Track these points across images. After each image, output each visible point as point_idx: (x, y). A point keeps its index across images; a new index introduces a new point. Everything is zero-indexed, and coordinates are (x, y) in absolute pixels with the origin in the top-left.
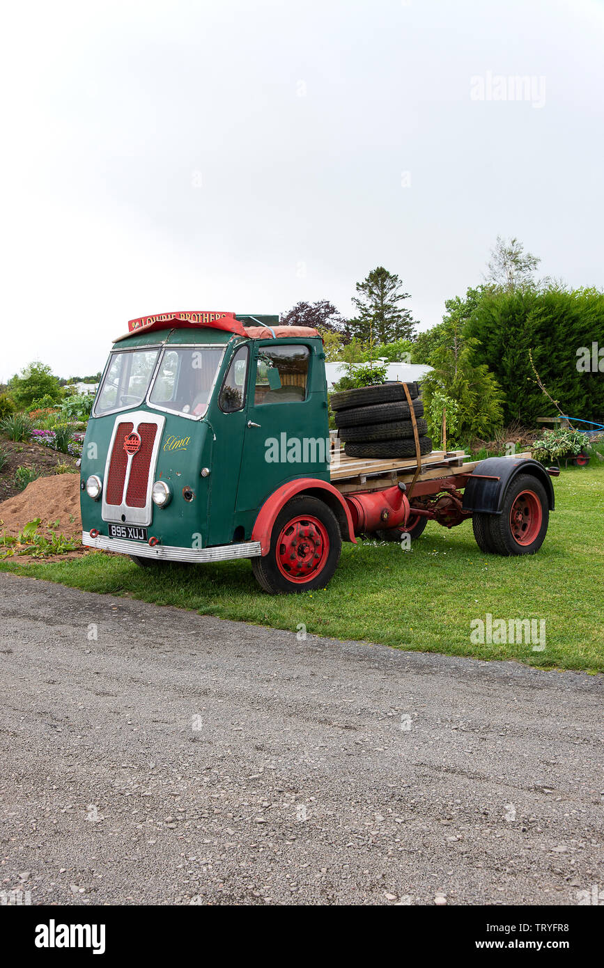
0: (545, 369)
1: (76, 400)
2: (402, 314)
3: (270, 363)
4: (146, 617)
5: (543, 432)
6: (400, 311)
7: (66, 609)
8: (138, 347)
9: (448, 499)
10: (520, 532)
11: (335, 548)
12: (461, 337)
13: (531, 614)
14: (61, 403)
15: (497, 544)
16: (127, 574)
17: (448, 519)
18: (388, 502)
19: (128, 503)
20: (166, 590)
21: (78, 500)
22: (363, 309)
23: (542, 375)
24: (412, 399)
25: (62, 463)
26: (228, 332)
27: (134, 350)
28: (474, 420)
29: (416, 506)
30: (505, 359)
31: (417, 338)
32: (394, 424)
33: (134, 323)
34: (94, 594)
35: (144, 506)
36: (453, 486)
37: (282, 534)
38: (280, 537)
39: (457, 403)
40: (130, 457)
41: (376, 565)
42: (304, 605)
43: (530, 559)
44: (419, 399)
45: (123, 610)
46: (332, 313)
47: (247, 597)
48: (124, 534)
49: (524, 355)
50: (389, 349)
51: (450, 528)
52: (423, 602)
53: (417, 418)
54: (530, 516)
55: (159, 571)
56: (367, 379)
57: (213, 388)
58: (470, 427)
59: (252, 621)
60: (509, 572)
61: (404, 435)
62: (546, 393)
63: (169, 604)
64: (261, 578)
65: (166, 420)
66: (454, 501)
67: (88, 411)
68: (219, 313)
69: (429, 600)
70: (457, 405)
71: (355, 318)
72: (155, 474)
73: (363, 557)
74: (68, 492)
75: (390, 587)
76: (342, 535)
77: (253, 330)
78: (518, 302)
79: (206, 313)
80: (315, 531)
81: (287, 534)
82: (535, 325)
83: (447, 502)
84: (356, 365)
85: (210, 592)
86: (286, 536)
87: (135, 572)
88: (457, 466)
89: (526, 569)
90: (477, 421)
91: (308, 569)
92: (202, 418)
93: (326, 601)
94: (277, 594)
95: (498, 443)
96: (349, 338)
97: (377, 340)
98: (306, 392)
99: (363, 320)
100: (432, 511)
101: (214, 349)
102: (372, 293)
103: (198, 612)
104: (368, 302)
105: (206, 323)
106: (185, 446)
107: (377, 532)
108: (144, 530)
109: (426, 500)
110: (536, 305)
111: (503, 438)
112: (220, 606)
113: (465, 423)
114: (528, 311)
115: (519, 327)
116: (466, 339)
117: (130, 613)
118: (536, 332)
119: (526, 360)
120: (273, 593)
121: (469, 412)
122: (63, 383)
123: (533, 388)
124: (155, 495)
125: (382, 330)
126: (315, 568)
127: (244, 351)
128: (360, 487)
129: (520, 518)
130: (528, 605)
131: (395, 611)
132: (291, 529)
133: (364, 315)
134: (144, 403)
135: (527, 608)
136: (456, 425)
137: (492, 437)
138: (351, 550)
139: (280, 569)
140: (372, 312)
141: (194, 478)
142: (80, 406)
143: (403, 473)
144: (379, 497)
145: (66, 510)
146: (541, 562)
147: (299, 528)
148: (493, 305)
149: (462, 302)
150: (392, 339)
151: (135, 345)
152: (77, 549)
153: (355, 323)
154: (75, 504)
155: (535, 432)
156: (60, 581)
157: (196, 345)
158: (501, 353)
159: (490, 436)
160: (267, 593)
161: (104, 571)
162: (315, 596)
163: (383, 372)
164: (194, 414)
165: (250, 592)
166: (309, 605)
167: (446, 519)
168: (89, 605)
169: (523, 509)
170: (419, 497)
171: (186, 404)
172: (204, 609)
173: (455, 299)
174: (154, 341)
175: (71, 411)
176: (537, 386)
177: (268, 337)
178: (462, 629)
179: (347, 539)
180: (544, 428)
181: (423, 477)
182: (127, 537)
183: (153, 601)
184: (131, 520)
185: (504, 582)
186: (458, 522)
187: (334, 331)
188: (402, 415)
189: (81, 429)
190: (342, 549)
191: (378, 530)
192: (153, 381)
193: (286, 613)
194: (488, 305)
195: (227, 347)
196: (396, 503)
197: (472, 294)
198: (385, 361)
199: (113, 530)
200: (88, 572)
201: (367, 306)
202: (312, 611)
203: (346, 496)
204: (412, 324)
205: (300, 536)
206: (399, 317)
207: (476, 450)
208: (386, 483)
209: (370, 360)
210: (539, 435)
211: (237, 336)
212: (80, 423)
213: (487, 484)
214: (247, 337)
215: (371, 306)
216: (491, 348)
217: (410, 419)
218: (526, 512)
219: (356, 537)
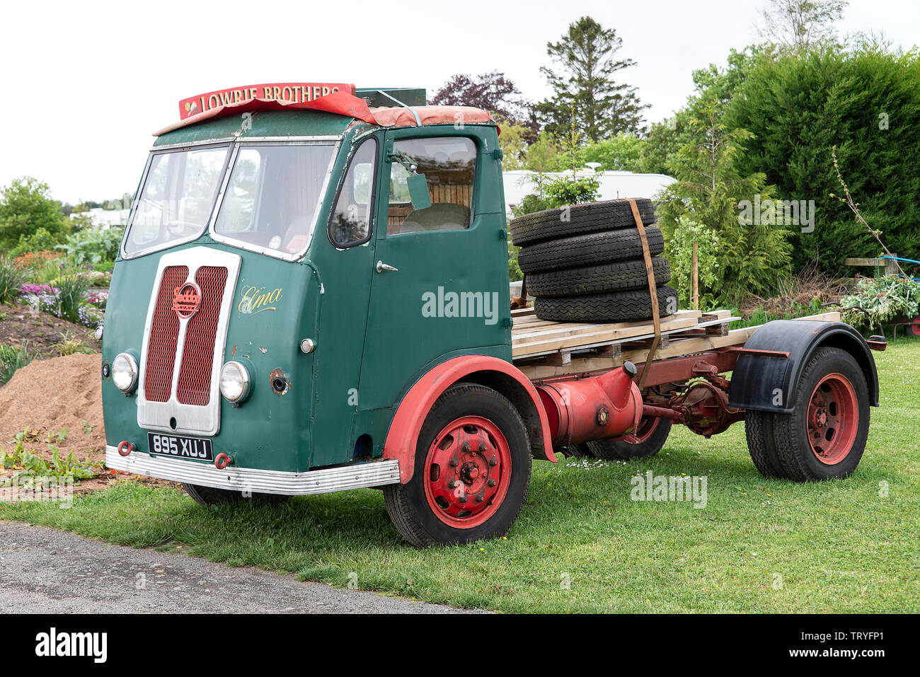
0: (858, 178)
1: (89, 237)
2: (623, 93)
3: (413, 167)
4: (212, 585)
5: (855, 282)
6: (619, 88)
7: (81, 572)
8: (196, 143)
9: (704, 390)
10: (823, 443)
11: (520, 471)
12: (722, 127)
13: (844, 574)
14: (67, 242)
15: (785, 462)
16: (180, 516)
17: (705, 422)
18: (607, 394)
19: (181, 398)
20: (244, 542)
21: (98, 396)
22: (558, 85)
23: (854, 190)
24: (645, 225)
25: (69, 338)
26: (343, 116)
27: (190, 148)
28: (745, 264)
29: (652, 401)
30: (793, 164)
31: (648, 131)
32: (616, 266)
33: (188, 104)
34: (126, 549)
35: (206, 402)
36: (713, 368)
37: (433, 447)
38: (431, 452)
39: (717, 235)
40: (184, 322)
41: (588, 498)
42: (470, 564)
43: (839, 486)
44: (656, 226)
45: (174, 574)
46: (509, 92)
47: (377, 552)
48: (174, 449)
49: (822, 157)
50: (601, 150)
51: (708, 437)
52: (666, 557)
53: (653, 255)
54: (839, 417)
55: (232, 510)
56: (568, 197)
57: (319, 208)
58: (737, 274)
59: (385, 590)
60: (807, 507)
61: (632, 284)
62: (861, 219)
63: (249, 563)
64: (400, 519)
65: (242, 260)
66: (714, 392)
67: (111, 255)
68: (328, 85)
69: (677, 553)
70: (717, 239)
71: (546, 100)
72: (225, 350)
73: (566, 485)
74: (80, 383)
75: (612, 534)
76: (532, 448)
77: (383, 112)
78: (813, 71)
79: (306, 85)
80: (488, 442)
81: (441, 447)
82: (840, 108)
83: (703, 394)
84: (548, 174)
85: (316, 543)
86: (439, 450)
87: (191, 513)
88: (719, 334)
89: (834, 503)
90: (748, 266)
91: (478, 504)
92: (301, 257)
93: (507, 557)
94: (426, 545)
95: (783, 300)
96: (536, 133)
97: (583, 135)
98: (472, 213)
99: (558, 104)
100: (679, 410)
101: (320, 143)
102: (572, 58)
103: (297, 575)
104: (566, 73)
105: (307, 103)
106: (275, 304)
107: (588, 444)
108: (208, 443)
109: (669, 392)
110: (843, 75)
111: (791, 292)
112: (333, 566)
113: (729, 268)
114: (829, 84)
115: (815, 110)
116: (730, 131)
117: (185, 578)
118: (844, 119)
119: (826, 165)
120: (421, 545)
121: (735, 250)
122: (68, 211)
123: (839, 210)
124: (225, 384)
125: (590, 117)
126: (489, 502)
127: (369, 148)
128: (561, 371)
129: (823, 419)
130: (837, 560)
131: (620, 573)
132: (449, 438)
133: (561, 96)
134: (206, 233)
135: (837, 565)
136: (715, 271)
137: (773, 291)
138: (547, 474)
139: (431, 505)
140: (574, 89)
141: (289, 356)
142: (98, 247)
143: (630, 347)
144: (592, 386)
145: (77, 414)
146: (858, 491)
147: (461, 437)
148: (772, 76)
149: (720, 72)
150: (607, 134)
151: (190, 139)
152: (97, 477)
153: (546, 108)
154: (91, 403)
155: (843, 282)
156: (70, 529)
157: (291, 138)
158: (787, 154)
159: (771, 288)
160: (410, 545)
161: (143, 510)
162: (490, 550)
163: (594, 185)
164: (288, 252)
165: (382, 544)
166: (480, 564)
167: (702, 423)
168: (117, 566)
169: (828, 404)
170: (658, 387)
171: (275, 235)
172: (306, 571)
173: (708, 69)
174: (221, 133)
175: (82, 255)
176: (846, 207)
177: (408, 124)
178: (732, 599)
179: (540, 455)
180: (858, 275)
181: (663, 354)
182: (179, 454)
183: (222, 560)
184: (184, 427)
185: (798, 523)
186: (721, 428)
187: (512, 123)
188: (629, 252)
189: (101, 284)
190: (533, 474)
191: (590, 440)
192: (221, 197)
193: (441, 576)
194: (765, 75)
195: (342, 140)
196: (621, 396)
197: (737, 59)
198: (596, 169)
199: (156, 444)
200: (115, 512)
201: (566, 82)
202: (485, 572)
203: (539, 384)
204: (638, 109)
205: (465, 450)
206: (618, 97)
207: (747, 311)
208: (603, 363)
209: (571, 167)
210: (849, 287)
211: (358, 123)
212: (98, 274)
213: (769, 363)
214: (374, 124)
215: (572, 80)
216: (771, 147)
217: (641, 258)
218: (833, 410)
219: (555, 451)
